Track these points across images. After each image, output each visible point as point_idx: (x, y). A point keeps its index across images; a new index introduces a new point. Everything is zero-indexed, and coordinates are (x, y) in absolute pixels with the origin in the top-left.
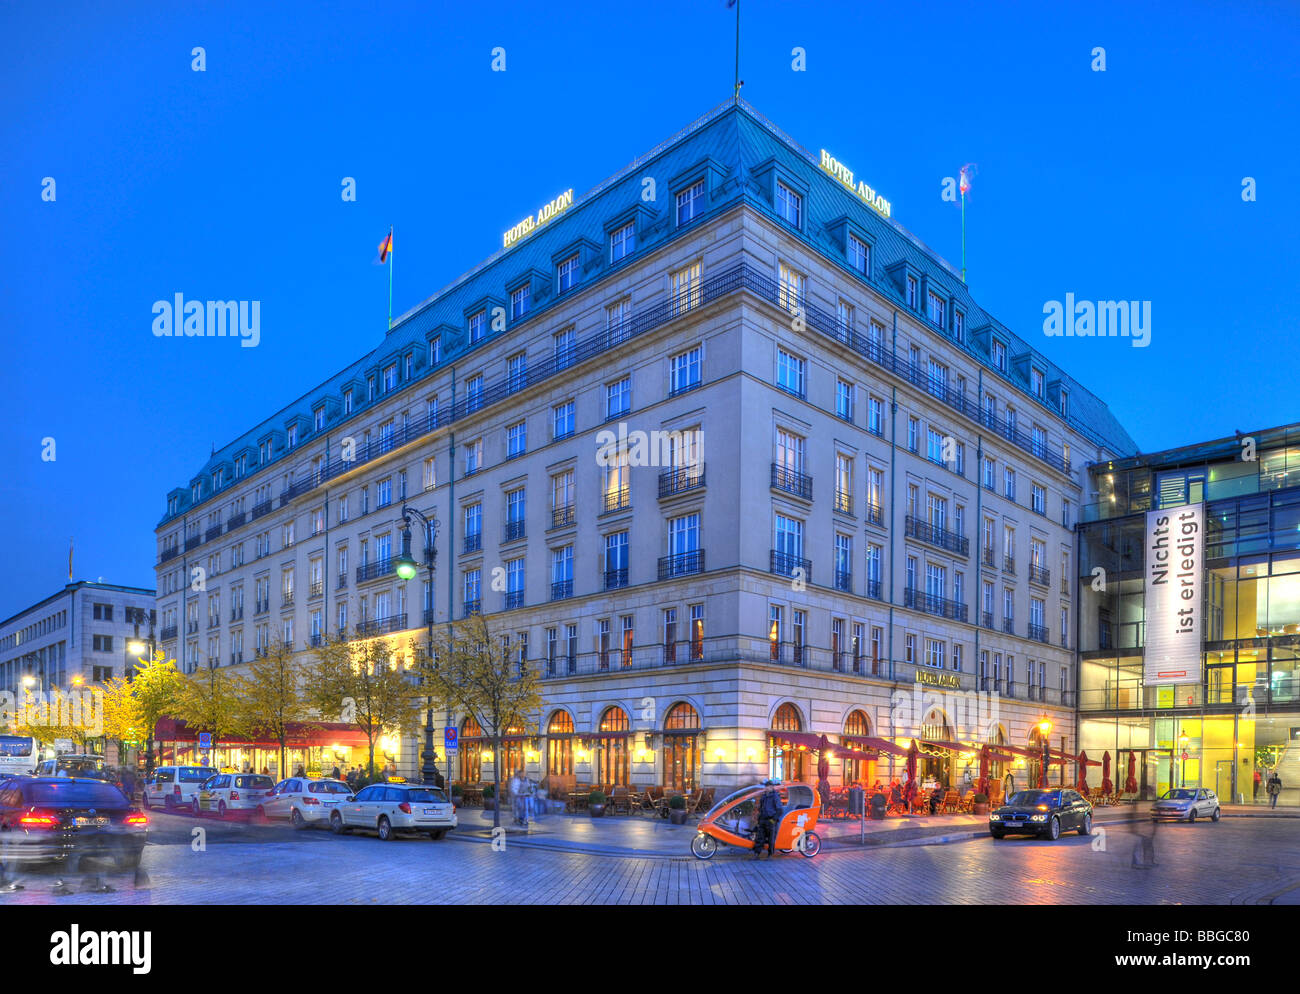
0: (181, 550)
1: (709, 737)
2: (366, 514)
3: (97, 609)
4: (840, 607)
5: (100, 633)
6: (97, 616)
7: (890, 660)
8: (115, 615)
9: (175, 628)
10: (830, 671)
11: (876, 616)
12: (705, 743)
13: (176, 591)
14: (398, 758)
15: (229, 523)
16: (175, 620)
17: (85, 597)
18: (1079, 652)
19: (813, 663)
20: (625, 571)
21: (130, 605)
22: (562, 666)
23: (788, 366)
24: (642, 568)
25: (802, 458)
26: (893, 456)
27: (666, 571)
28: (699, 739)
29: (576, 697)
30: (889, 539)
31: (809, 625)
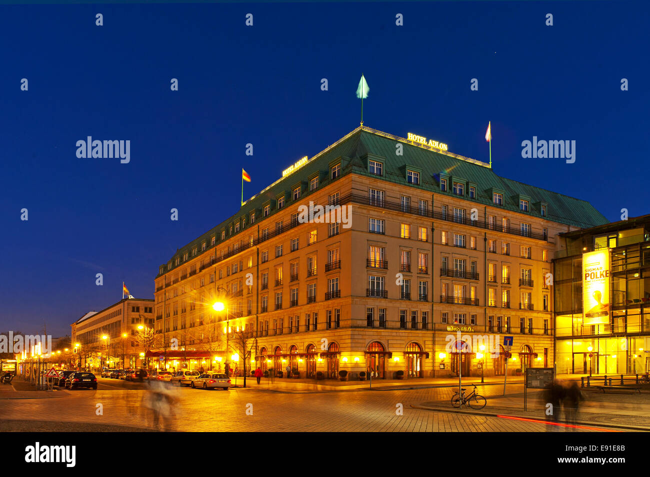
0: (164, 287)
1: (342, 354)
2: (228, 275)
3: (133, 308)
4: (404, 305)
5: (134, 317)
6: (133, 311)
7: (432, 323)
8: (140, 310)
9: (162, 315)
10: (399, 329)
11: (425, 307)
12: (340, 356)
13: (162, 302)
14: (238, 363)
15: (181, 278)
16: (162, 312)
17: (128, 304)
18: (555, 313)
19: (389, 327)
20: (315, 297)
21: (146, 306)
22: (294, 329)
23: (376, 224)
24: (321, 296)
25: (383, 255)
26: (433, 247)
27: (328, 297)
28: (338, 356)
29: (299, 341)
30: (431, 279)
31: (387, 313)
